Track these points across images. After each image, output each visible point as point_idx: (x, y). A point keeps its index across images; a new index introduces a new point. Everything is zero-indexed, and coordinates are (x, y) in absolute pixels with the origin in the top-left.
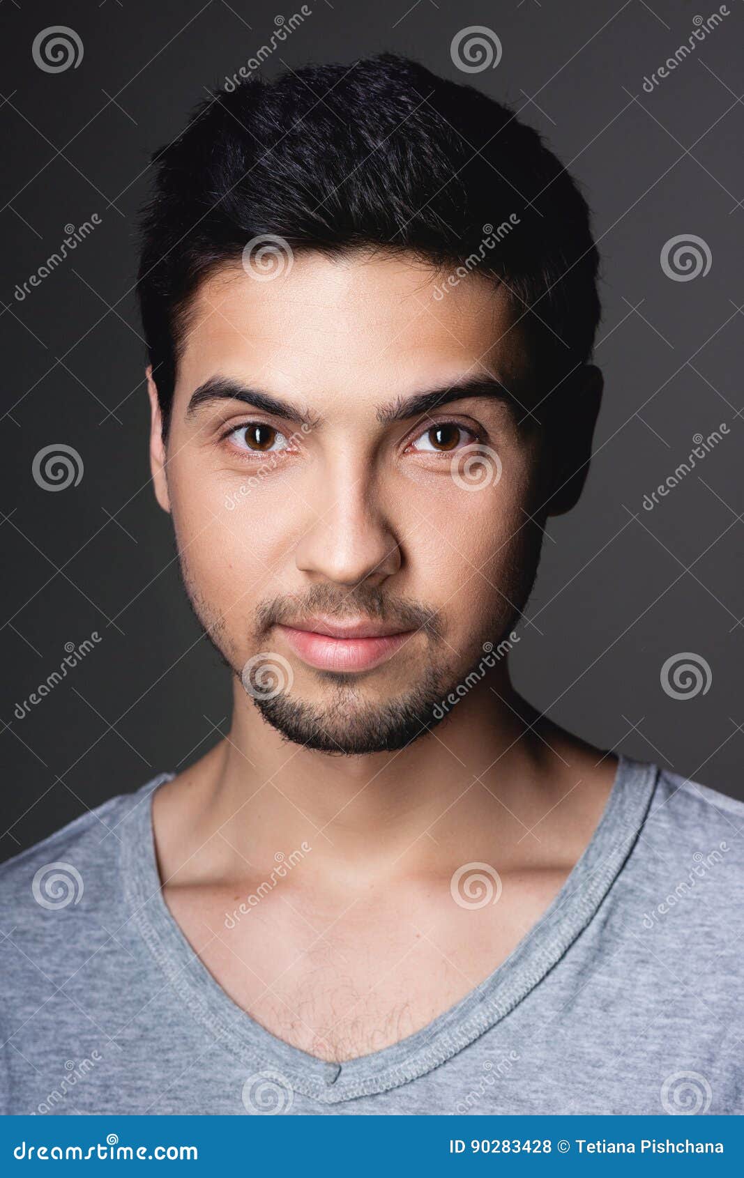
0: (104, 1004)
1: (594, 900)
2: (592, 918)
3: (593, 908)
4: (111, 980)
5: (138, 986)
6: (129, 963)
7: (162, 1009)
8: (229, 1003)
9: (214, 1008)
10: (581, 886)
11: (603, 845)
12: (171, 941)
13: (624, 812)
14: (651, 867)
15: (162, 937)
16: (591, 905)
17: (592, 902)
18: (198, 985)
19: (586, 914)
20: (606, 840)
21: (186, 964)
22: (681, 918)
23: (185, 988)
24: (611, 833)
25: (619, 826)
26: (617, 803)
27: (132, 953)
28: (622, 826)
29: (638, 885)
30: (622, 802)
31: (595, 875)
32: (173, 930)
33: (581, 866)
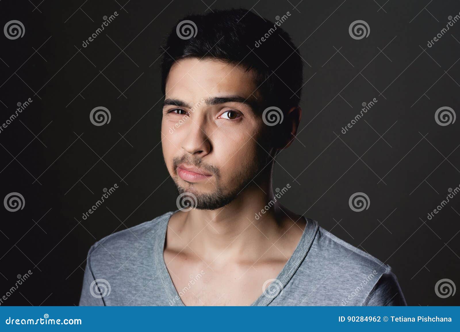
0: (148, 296)
1: (289, 276)
2: (289, 282)
3: (289, 279)
4: (150, 289)
5: (158, 292)
6: (156, 284)
7: (163, 300)
8: (181, 302)
9: (177, 303)
10: (286, 271)
11: (295, 257)
12: (167, 280)
13: (304, 245)
14: (310, 264)
15: (165, 279)
16: (288, 278)
17: (289, 277)
18: (174, 295)
19: (286, 281)
20: (297, 255)
21: (171, 288)
22: (317, 281)
23: (170, 296)
24: (298, 253)
25: (301, 250)
26: (302, 242)
27: (157, 281)
28: (302, 250)
29: (304, 270)
30: (304, 242)
31: (291, 268)
32: (168, 277)
33: (287, 264)
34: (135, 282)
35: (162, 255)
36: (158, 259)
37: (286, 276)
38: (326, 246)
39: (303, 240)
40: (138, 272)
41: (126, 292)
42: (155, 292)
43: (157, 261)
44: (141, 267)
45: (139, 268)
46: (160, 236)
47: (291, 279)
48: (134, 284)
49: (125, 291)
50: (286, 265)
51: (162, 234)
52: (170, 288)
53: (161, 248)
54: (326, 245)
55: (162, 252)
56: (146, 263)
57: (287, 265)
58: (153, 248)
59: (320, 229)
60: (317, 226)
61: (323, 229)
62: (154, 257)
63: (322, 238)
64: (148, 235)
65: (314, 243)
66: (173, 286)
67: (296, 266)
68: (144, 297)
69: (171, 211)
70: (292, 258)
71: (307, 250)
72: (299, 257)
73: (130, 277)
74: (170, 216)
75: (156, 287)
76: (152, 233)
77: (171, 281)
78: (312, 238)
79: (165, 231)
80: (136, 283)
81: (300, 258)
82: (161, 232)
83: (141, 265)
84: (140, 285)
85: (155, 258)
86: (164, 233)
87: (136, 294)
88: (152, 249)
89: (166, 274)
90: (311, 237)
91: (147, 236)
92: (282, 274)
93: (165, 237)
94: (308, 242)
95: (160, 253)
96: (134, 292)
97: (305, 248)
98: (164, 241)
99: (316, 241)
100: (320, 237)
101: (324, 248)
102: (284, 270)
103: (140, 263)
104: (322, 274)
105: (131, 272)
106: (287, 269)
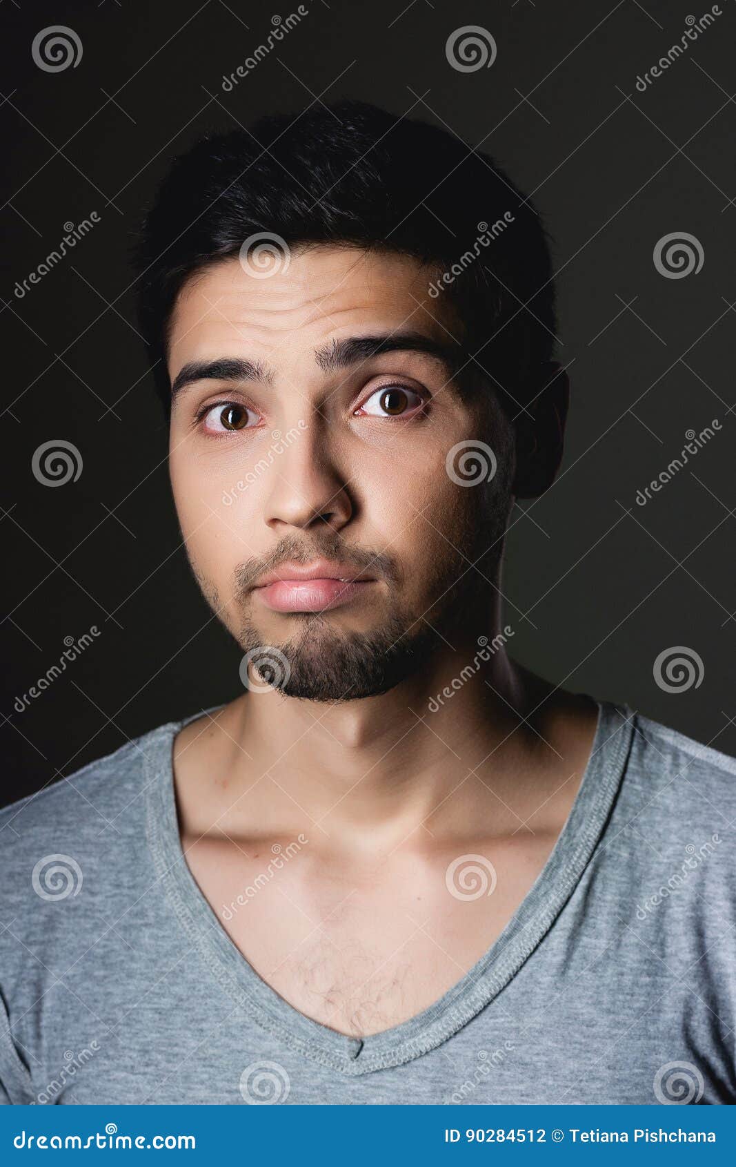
0: (141, 974)
1: (576, 870)
2: (576, 886)
3: (577, 877)
4: (148, 953)
5: (172, 959)
6: (164, 937)
7: (194, 981)
8: (257, 979)
9: (243, 984)
10: (564, 857)
11: (584, 812)
12: (203, 919)
13: (602, 776)
14: (626, 831)
15: (194, 916)
16: (574, 874)
17: (575, 872)
18: (228, 961)
19: (569, 884)
20: (586, 807)
21: (217, 941)
22: (654, 881)
23: (217, 965)
24: (590, 799)
25: (598, 792)
26: (596, 767)
27: (166, 927)
28: (601, 791)
29: (615, 850)
30: (600, 766)
31: (578, 845)
32: (205, 909)
33: (565, 835)
34: (104, 943)
35: (177, 847)
36: (166, 861)
37: (566, 872)
38: (666, 772)
39: (598, 758)
40: (109, 913)
41: (77, 978)
42: (165, 960)
43: (162, 868)
44: (115, 895)
45: (110, 900)
46: (155, 797)
47: (581, 877)
48: (100, 951)
49: (74, 976)
50: (561, 839)
51: (160, 790)
52: (215, 943)
53: (168, 828)
54: (665, 769)
55: (175, 840)
56: (128, 882)
57: (565, 839)
58: (141, 832)
59: (642, 722)
60: (631, 716)
61: (648, 721)
62: (152, 858)
63: (652, 748)
64: (116, 798)
65: (631, 766)
66: (222, 935)
67: (590, 839)
68: (129, 981)
69: (175, 719)
70: (576, 815)
71: (615, 790)
72: (595, 810)
73: (86, 930)
74: (171, 735)
75: (167, 945)
76: (125, 790)
77: (216, 920)
78: (624, 753)
79: (168, 780)
80: (105, 946)
81: (596, 813)
82: (156, 783)
83: (117, 891)
84: (117, 947)
85: (156, 858)
86: (169, 785)
87: (105, 977)
88: (141, 837)
89: (199, 901)
90: (619, 749)
91: (114, 802)
92: (555, 864)
93: (172, 796)
94: (613, 763)
95: (169, 844)
96: (102, 973)
97: (606, 785)
98: (173, 809)
99: (636, 761)
100: (644, 746)
101: (660, 782)
102: (557, 853)
103: (111, 884)
104: (665, 860)
105: (86, 916)
106: (566, 848)
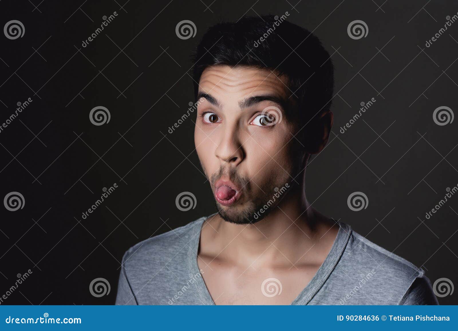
2: (322, 286)
3: (323, 283)
6: (190, 289)
10: (320, 276)
11: (329, 261)
12: (201, 285)
13: (337, 250)
14: (343, 268)
15: (199, 284)
16: (322, 282)
18: (208, 300)
19: (320, 286)
20: (330, 260)
21: (205, 293)
22: (350, 285)
23: (204, 301)
24: (332, 257)
25: (335, 255)
26: (335, 246)
28: (336, 255)
29: (338, 274)
30: (337, 246)
31: (325, 272)
32: (202, 282)
33: (321, 268)
35: (195, 260)
36: (192, 264)
37: (319, 281)
38: (359, 250)
39: (337, 244)
40: (172, 277)
41: (160, 297)
42: (189, 297)
43: (191, 266)
44: (175, 272)
46: (193, 241)
47: (324, 283)
48: (168, 289)
49: (159, 296)
50: (319, 270)
51: (195, 239)
53: (194, 253)
54: (359, 249)
55: (196, 257)
56: (180, 268)
57: (321, 270)
58: (187, 253)
59: (354, 233)
60: (350, 231)
61: (356, 233)
62: (188, 262)
63: (355, 242)
64: (182, 240)
65: (347, 247)
66: (207, 291)
67: (330, 271)
68: (178, 302)
69: (205, 216)
70: (326, 262)
71: (341, 255)
72: (333, 261)
73: (164, 282)
74: (203, 221)
76: (186, 238)
77: (205, 286)
78: (346, 243)
79: (198, 236)
80: (170, 288)
81: (333, 262)
82: (195, 237)
83: (176, 270)
84: (174, 289)
85: (189, 263)
86: (198, 238)
88: (186, 255)
89: (200, 279)
90: (344, 241)
91: (181, 241)
92: (316, 278)
93: (198, 242)
94: (341, 246)
95: (194, 258)
96: (169, 297)
97: (338, 253)
98: (197, 247)
99: (349, 245)
100: (353, 241)
101: (357, 252)
102: (317, 274)
103: (174, 268)
104: (355, 278)
105: (165, 277)
106: (321, 273)
